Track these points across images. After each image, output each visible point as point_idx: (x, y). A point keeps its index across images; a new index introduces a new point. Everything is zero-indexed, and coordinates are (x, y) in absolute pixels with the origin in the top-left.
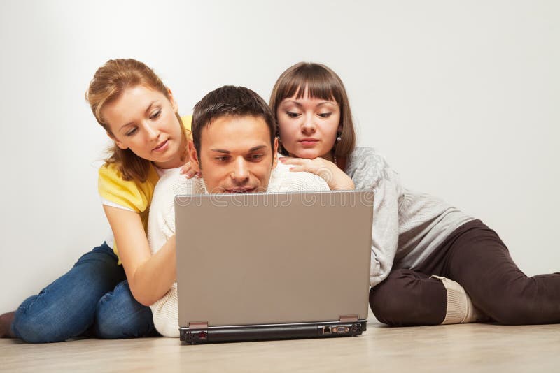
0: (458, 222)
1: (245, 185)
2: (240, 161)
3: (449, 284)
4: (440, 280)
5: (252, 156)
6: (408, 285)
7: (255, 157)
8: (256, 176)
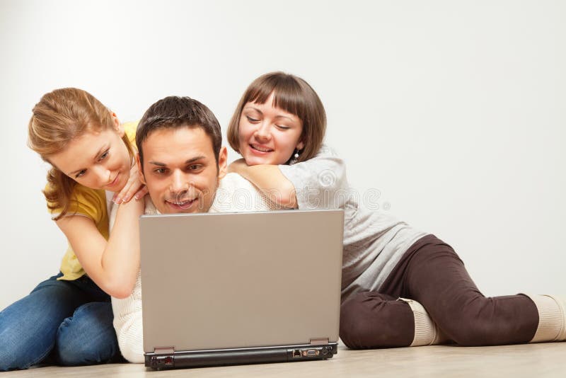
0: (411, 239)
1: (183, 197)
2: (178, 174)
3: (415, 306)
4: (406, 303)
5: (191, 167)
6: (375, 307)
7: (195, 167)
8: (196, 187)
